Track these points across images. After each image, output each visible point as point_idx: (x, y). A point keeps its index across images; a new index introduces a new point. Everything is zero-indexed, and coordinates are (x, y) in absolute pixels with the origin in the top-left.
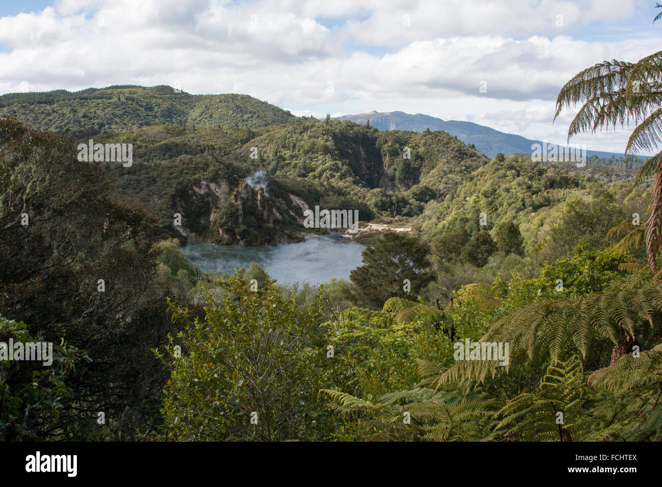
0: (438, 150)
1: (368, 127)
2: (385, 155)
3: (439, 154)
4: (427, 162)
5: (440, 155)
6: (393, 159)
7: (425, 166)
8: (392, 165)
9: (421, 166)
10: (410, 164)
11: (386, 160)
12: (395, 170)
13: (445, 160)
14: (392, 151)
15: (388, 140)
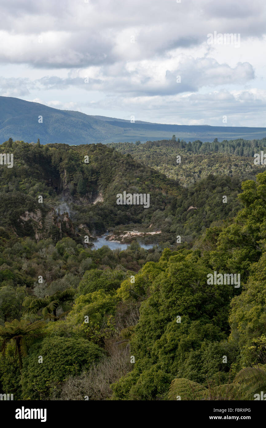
0: (111, 165)
1: (40, 146)
2: (63, 172)
3: (112, 167)
4: (102, 176)
5: (113, 169)
6: (72, 175)
7: (102, 179)
8: (71, 180)
9: (97, 180)
10: (88, 179)
11: (65, 176)
12: (75, 185)
13: (120, 173)
14: (69, 168)
15: (63, 157)
